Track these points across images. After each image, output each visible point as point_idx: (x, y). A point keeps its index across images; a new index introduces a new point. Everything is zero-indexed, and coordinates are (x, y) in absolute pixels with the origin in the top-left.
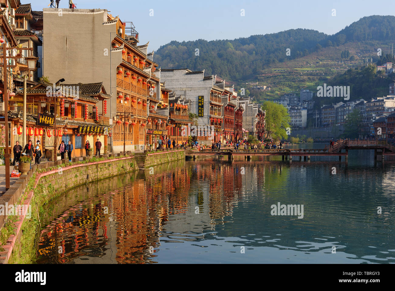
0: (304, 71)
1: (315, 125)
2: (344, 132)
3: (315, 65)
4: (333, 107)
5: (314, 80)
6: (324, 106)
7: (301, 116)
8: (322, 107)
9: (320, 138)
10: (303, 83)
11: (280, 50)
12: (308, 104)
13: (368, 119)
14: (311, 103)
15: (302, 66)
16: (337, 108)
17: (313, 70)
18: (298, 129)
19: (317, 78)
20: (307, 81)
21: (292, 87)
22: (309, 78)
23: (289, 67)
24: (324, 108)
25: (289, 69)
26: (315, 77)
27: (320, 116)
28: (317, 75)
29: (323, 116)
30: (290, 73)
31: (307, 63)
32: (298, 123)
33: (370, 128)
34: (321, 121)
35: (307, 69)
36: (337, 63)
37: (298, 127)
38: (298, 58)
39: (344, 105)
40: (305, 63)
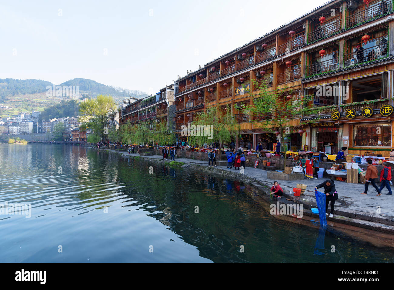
0: (38, 101)
1: (36, 132)
2: (55, 137)
3: (45, 99)
4: (50, 121)
5: (43, 106)
6: (44, 120)
7: (28, 126)
8: (42, 121)
9: (39, 140)
10: (36, 107)
11: (25, 88)
12: (35, 119)
13: (69, 128)
14: (37, 119)
15: (37, 98)
16: (52, 122)
17: (44, 101)
18: (26, 134)
19: (46, 106)
20: (39, 107)
21: (28, 109)
22: (40, 105)
23: (28, 98)
24: (44, 122)
25: (27, 98)
26: (44, 105)
27: (41, 126)
28: (46, 104)
29: (43, 126)
30: (27, 101)
31: (41, 97)
32: (26, 130)
33: (70, 134)
34: (42, 130)
35: (40, 100)
36: (59, 99)
37: (26, 133)
38: (35, 93)
39: (57, 120)
40: (39, 97)
